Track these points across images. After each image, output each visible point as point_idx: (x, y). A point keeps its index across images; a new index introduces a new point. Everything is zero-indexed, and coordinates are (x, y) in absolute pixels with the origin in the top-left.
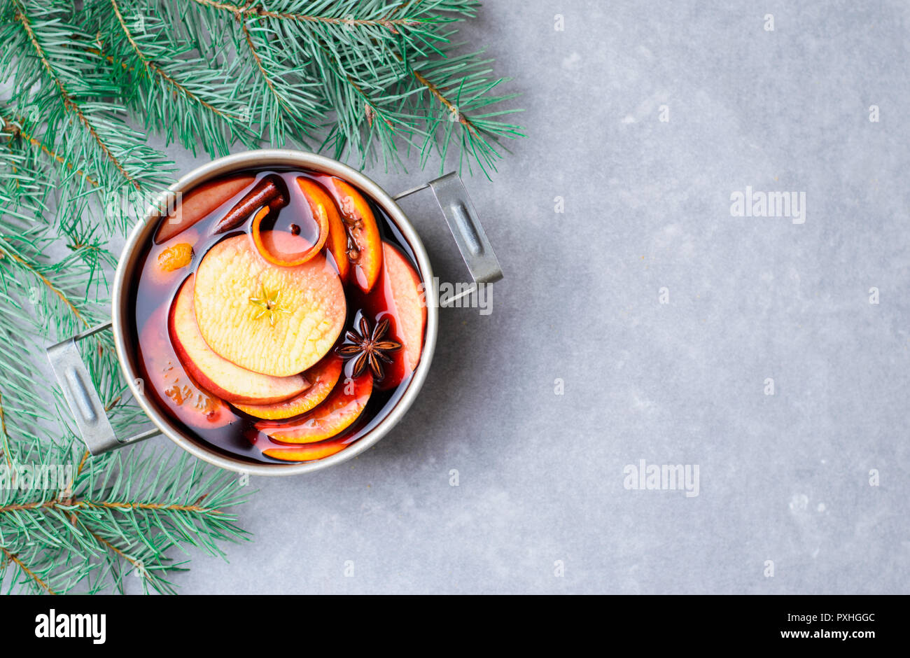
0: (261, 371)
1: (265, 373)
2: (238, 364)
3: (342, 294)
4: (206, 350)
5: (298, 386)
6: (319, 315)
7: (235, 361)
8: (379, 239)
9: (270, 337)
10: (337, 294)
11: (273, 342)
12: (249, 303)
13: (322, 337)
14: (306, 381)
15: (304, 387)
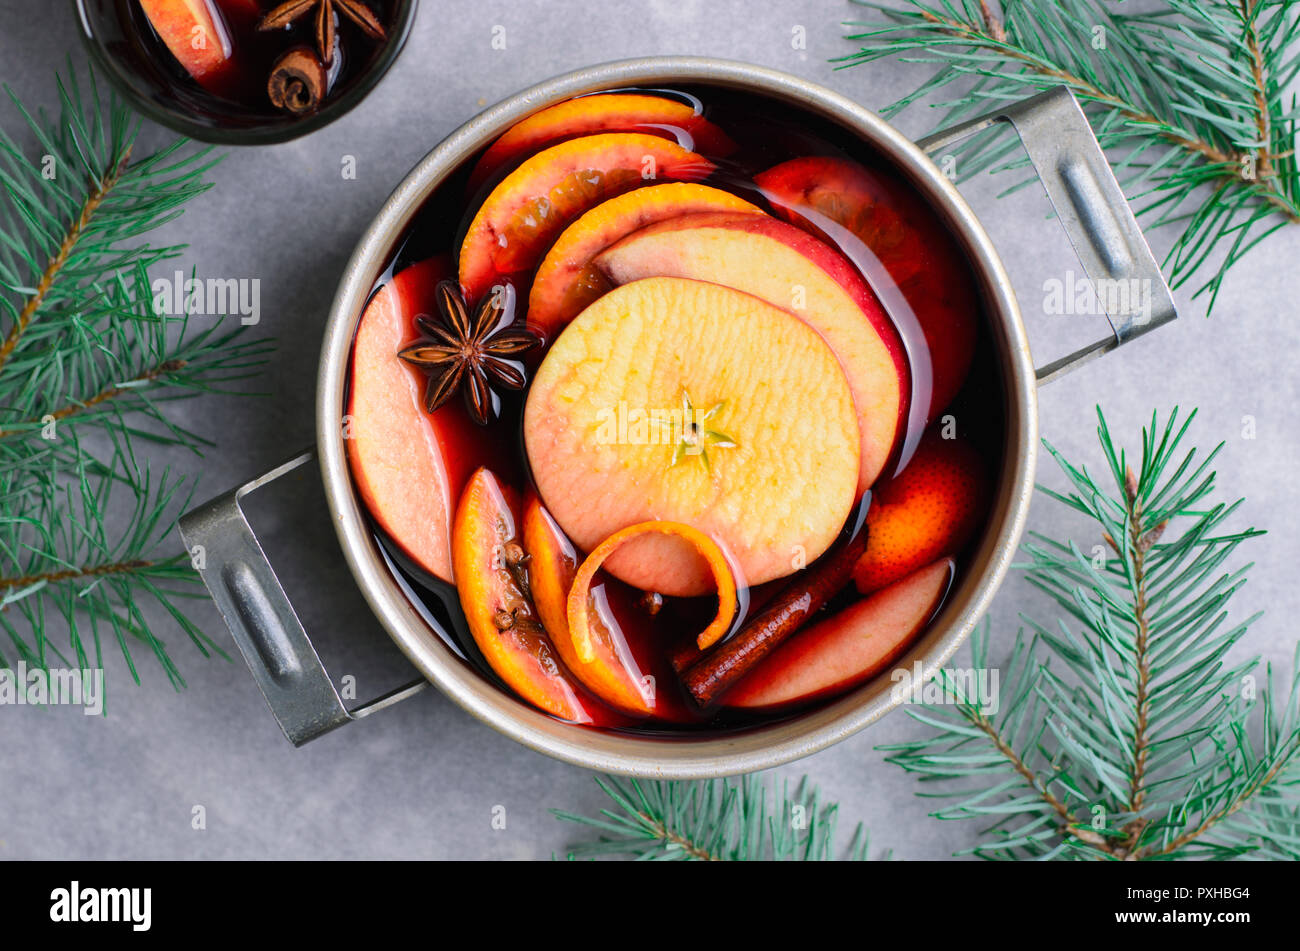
0: (704, 290)
1: (695, 285)
3: (536, 465)
4: (829, 329)
5: (622, 259)
6: (583, 418)
7: (761, 307)
8: (460, 589)
9: (688, 364)
10: (546, 464)
11: (681, 353)
12: (738, 436)
13: (574, 368)
14: (605, 270)
15: (607, 255)
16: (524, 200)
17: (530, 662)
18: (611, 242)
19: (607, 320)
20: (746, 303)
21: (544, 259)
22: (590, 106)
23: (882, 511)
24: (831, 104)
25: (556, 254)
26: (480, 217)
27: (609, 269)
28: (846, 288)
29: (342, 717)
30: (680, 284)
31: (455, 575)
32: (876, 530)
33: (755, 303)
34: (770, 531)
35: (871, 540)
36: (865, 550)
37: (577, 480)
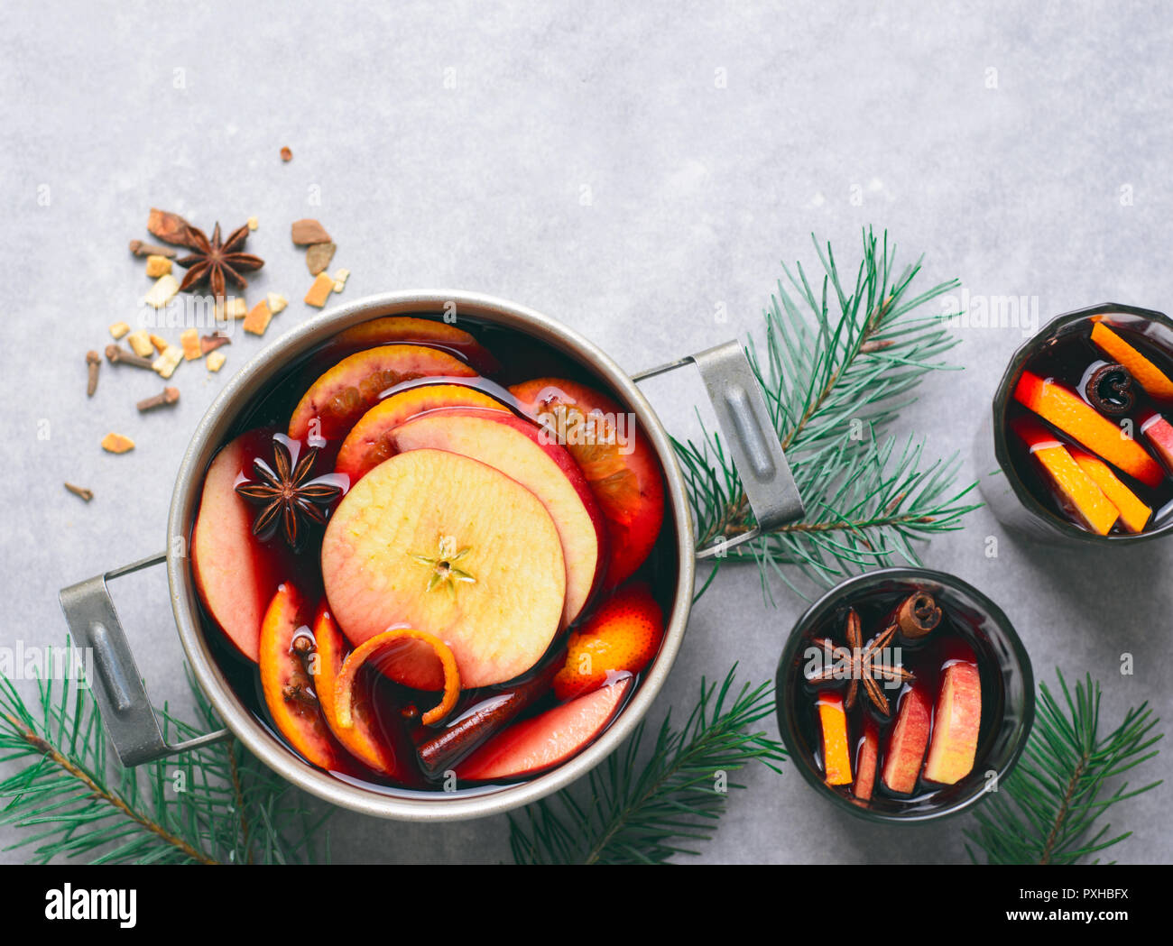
0: (461, 462)
1: (456, 458)
2: (496, 473)
3: (328, 580)
4: (550, 501)
5: (404, 435)
6: (365, 549)
7: (502, 478)
8: (262, 666)
9: (445, 516)
10: (333, 581)
11: (440, 507)
12: (477, 575)
13: (362, 511)
14: (393, 442)
15: (395, 432)
16: (340, 388)
17: (306, 726)
18: (399, 422)
19: (389, 477)
20: (490, 475)
21: (350, 432)
22: (394, 324)
23: (580, 639)
24: (565, 335)
25: (359, 429)
26: (307, 398)
27: (396, 443)
28: (565, 471)
29: (160, 746)
30: (444, 456)
31: (259, 656)
32: (574, 652)
33: (497, 476)
34: (493, 648)
35: (569, 660)
36: (564, 666)
37: (356, 595)
